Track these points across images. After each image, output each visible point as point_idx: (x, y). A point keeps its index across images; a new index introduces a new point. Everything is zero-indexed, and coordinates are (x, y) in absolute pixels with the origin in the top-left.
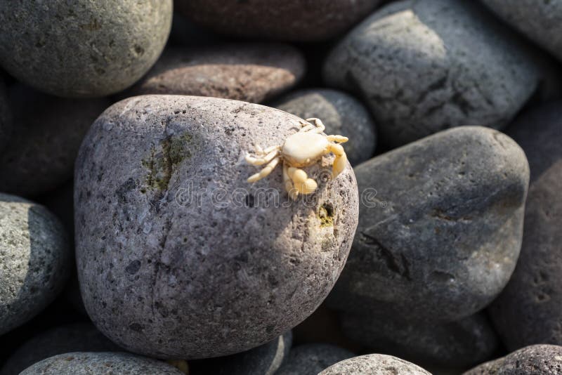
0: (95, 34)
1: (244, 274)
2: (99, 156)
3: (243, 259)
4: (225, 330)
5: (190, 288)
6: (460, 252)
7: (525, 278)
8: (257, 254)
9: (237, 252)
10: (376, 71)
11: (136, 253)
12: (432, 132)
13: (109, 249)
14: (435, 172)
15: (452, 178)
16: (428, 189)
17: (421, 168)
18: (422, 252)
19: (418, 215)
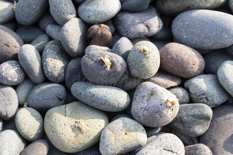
0: (146, 71)
1: (157, 114)
2: (141, 90)
3: (157, 112)
4: (152, 122)
5: (149, 114)
6: (194, 125)
7: (207, 135)
8: (160, 112)
9: (157, 111)
10: (192, 88)
11: (143, 106)
12: (200, 103)
13: (138, 104)
14: (195, 110)
15: (197, 112)
16: (192, 112)
17: (193, 108)
18: (187, 122)
19: (189, 116)
